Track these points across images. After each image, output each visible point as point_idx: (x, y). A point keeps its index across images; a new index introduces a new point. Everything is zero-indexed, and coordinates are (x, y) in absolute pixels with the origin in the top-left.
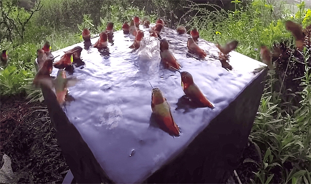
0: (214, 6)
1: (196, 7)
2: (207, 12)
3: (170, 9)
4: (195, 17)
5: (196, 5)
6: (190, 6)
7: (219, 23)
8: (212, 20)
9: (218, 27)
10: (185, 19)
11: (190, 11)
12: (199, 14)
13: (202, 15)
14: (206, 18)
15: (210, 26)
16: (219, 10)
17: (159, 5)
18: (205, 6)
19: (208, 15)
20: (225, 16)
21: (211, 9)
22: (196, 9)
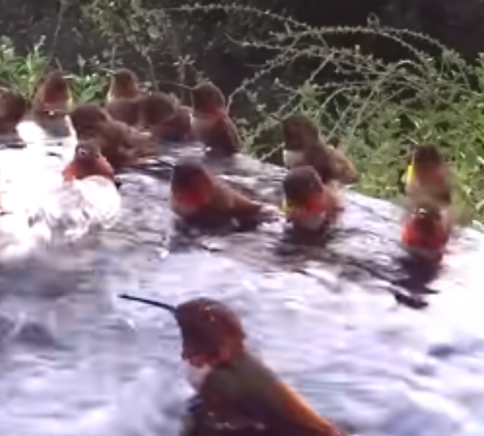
0: (406, 38)
1: (308, 41)
2: (371, 63)
3: (174, 47)
4: (308, 88)
5: (311, 31)
6: (281, 37)
7: (432, 113)
8: (396, 100)
9: (425, 129)
10: (253, 96)
11: (281, 60)
12: (329, 74)
13: (340, 78)
14: (365, 94)
15: (386, 126)
16: (435, 52)
17: (117, 28)
18: (359, 38)
19: (373, 77)
20: (461, 80)
21: (386, 51)
22: (309, 51)
